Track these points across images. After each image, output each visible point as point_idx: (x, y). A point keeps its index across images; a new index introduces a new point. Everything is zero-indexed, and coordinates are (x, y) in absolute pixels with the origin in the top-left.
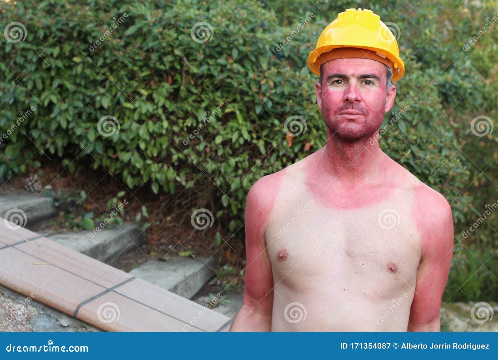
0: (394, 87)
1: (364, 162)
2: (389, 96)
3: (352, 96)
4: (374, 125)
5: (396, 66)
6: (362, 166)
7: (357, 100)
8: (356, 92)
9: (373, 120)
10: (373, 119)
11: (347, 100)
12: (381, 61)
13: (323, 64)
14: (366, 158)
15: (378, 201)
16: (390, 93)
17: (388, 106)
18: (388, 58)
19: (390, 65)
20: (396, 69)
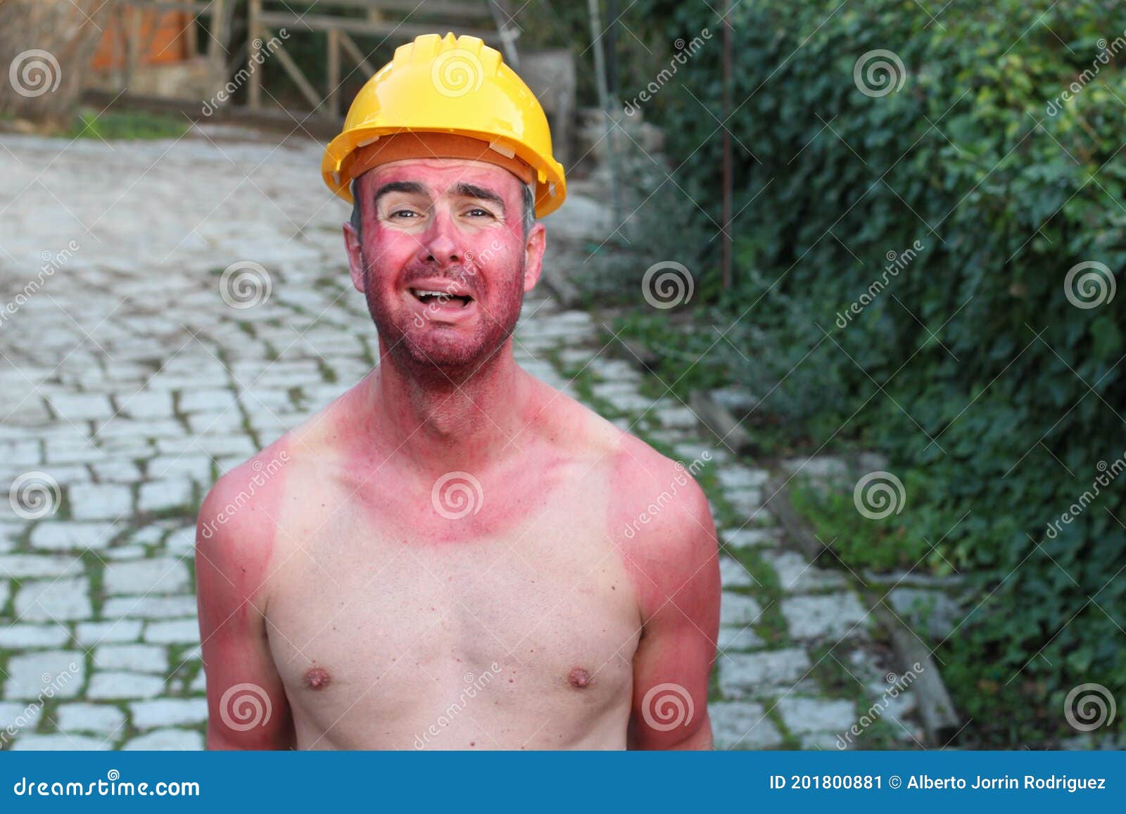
0: (541, 228)
1: (483, 419)
2: (532, 251)
3: (443, 247)
4: (503, 320)
5: (542, 178)
6: (480, 430)
7: (454, 258)
8: (452, 238)
9: (498, 307)
10: (500, 304)
11: (431, 258)
12: (504, 166)
13: (361, 176)
14: (488, 407)
15: (526, 512)
16: (532, 242)
17: (531, 275)
18: (523, 157)
19: (527, 177)
20: (544, 184)
